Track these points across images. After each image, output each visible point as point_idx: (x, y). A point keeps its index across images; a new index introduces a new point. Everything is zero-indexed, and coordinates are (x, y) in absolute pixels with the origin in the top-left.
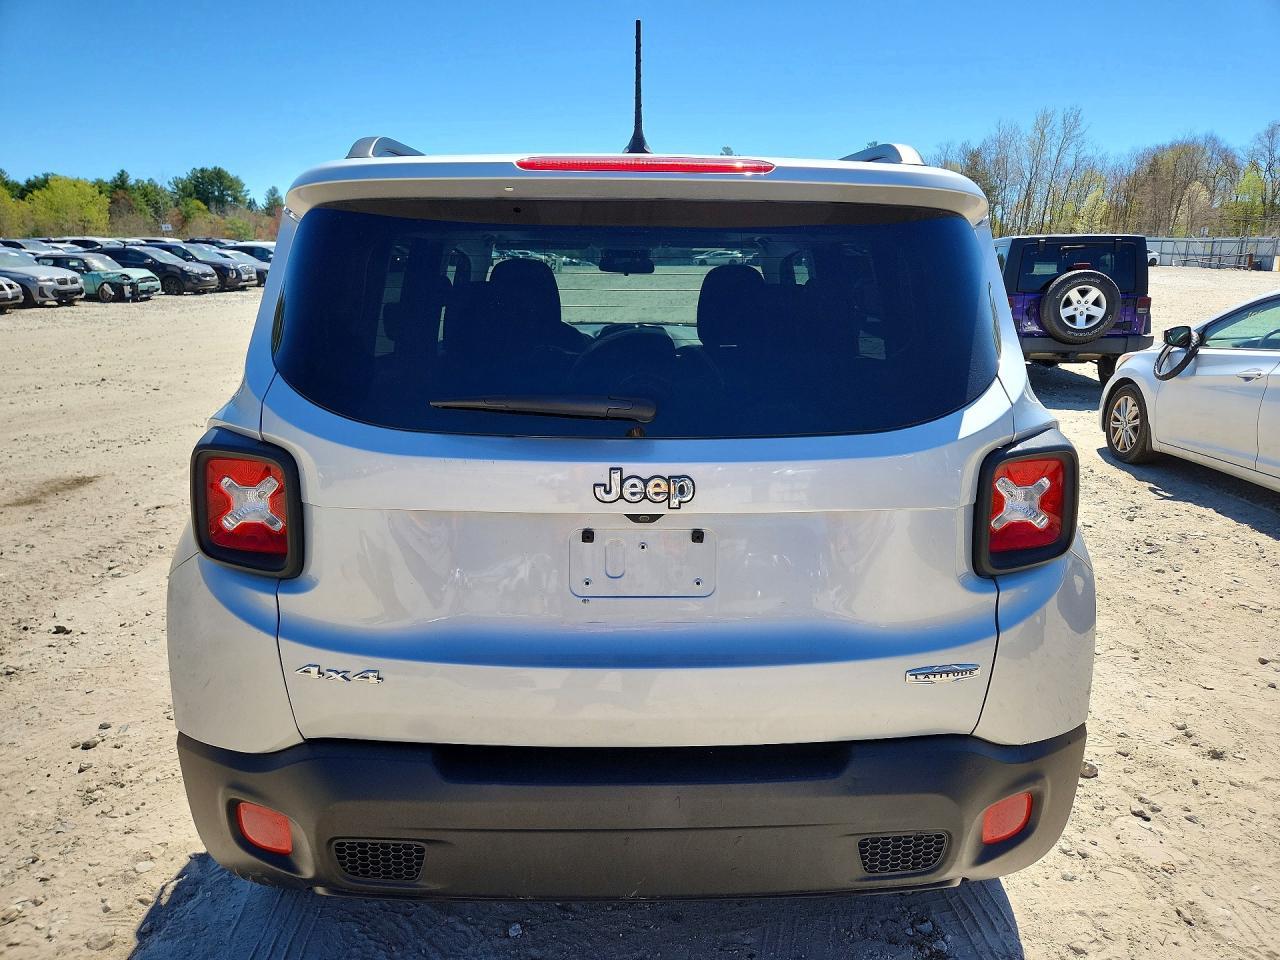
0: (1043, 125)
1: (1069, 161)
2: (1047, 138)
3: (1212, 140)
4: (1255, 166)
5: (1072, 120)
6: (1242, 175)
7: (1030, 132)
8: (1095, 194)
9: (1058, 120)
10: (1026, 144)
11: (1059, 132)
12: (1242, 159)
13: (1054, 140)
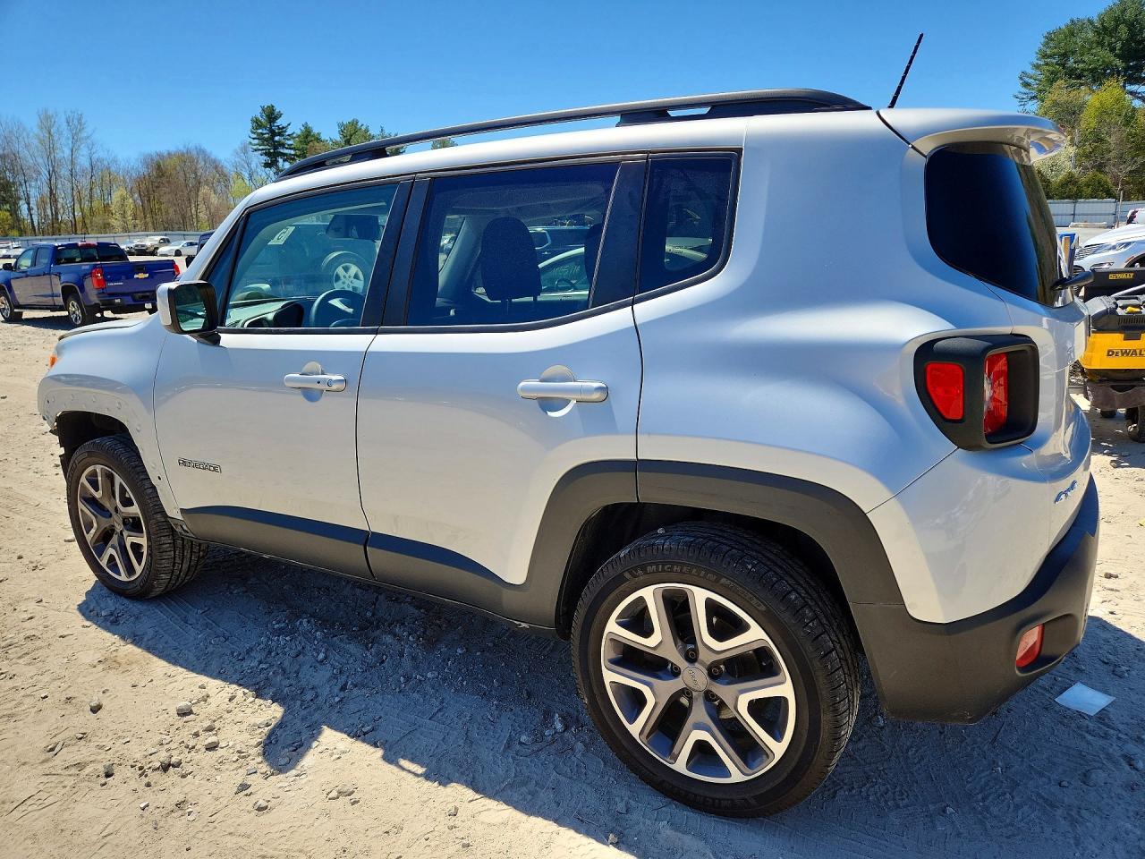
0: (47, 122)
1: (83, 161)
2: (56, 138)
3: (201, 151)
4: (239, 174)
5: (76, 122)
6: (232, 182)
7: (36, 130)
8: (119, 193)
9: (62, 120)
10: (36, 142)
11: (66, 133)
12: (229, 168)
13: (63, 140)
